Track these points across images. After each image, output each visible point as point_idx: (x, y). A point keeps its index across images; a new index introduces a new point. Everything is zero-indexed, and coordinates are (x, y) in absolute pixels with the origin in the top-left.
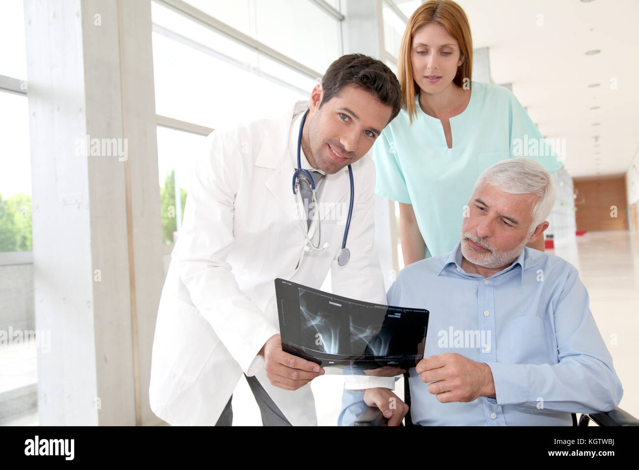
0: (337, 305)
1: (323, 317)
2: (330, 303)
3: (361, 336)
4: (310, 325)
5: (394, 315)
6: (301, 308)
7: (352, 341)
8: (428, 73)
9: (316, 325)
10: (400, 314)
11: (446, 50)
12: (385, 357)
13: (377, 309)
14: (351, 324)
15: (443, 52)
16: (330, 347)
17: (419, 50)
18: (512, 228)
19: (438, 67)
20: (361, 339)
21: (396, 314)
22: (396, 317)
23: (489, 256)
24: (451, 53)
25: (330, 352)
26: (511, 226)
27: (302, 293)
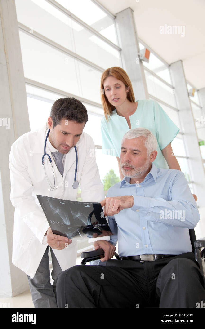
0: (63, 203)
1: (60, 209)
2: (61, 203)
3: (77, 216)
4: (56, 213)
5: (87, 206)
6: (50, 206)
7: (74, 219)
8: (113, 98)
9: (58, 212)
10: (89, 206)
11: (118, 86)
12: (91, 225)
13: (79, 204)
14: (71, 211)
15: (117, 87)
16: (66, 222)
17: (107, 89)
18: (139, 155)
19: (116, 94)
20: (77, 217)
21: (87, 205)
22: (88, 207)
23: (134, 171)
24: (120, 87)
25: (67, 224)
26: (138, 154)
27: (49, 200)
